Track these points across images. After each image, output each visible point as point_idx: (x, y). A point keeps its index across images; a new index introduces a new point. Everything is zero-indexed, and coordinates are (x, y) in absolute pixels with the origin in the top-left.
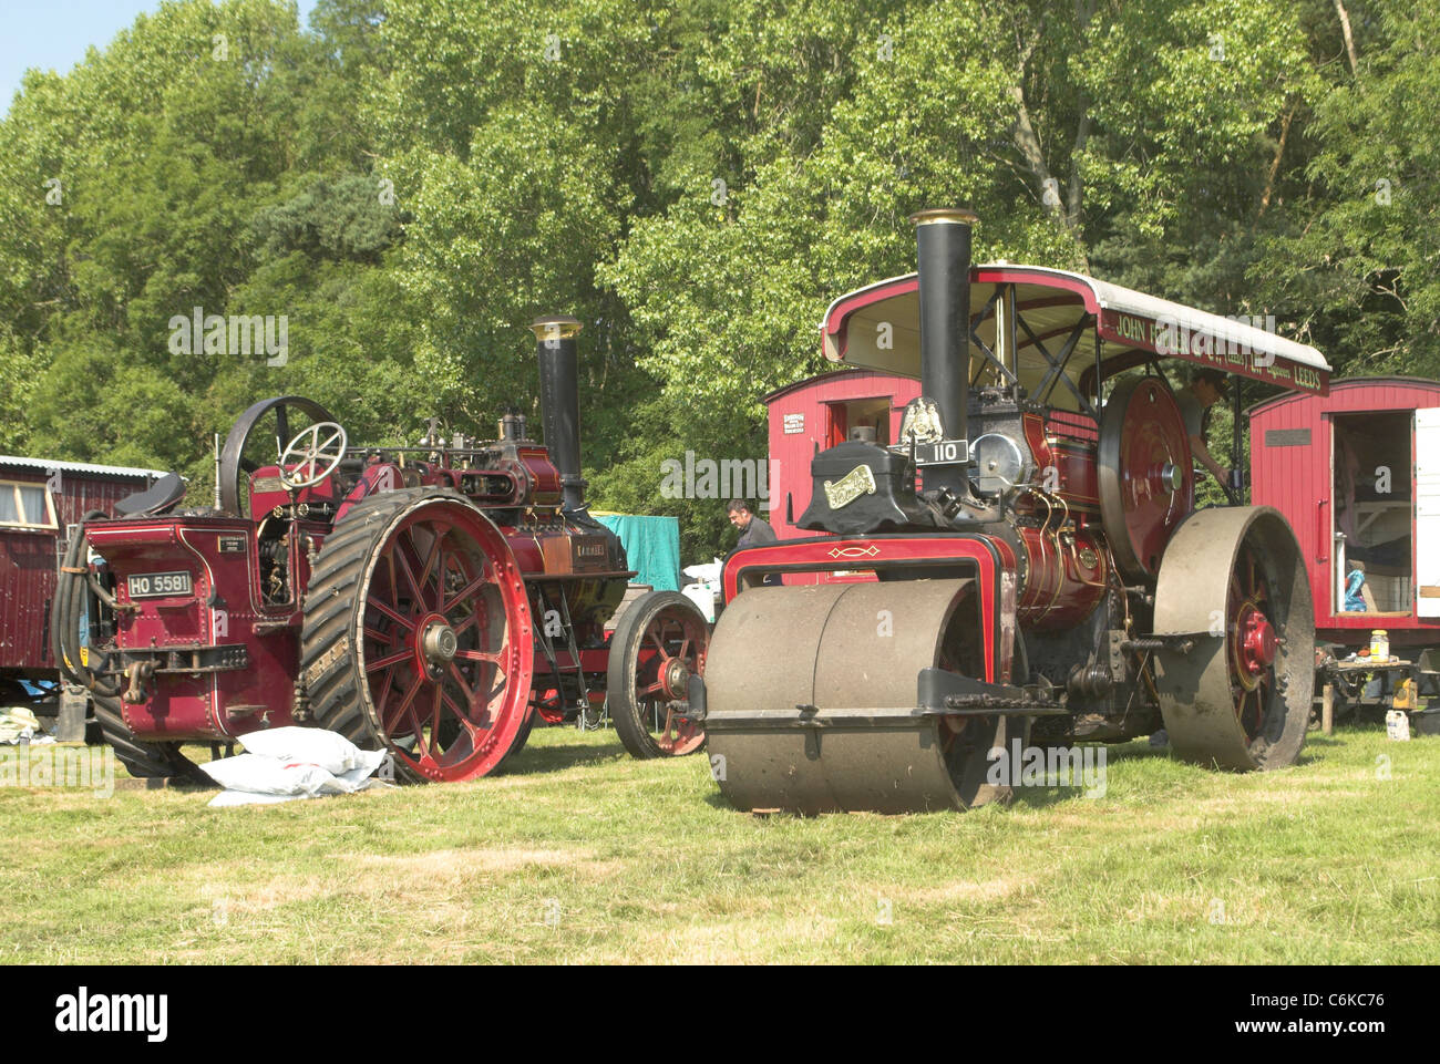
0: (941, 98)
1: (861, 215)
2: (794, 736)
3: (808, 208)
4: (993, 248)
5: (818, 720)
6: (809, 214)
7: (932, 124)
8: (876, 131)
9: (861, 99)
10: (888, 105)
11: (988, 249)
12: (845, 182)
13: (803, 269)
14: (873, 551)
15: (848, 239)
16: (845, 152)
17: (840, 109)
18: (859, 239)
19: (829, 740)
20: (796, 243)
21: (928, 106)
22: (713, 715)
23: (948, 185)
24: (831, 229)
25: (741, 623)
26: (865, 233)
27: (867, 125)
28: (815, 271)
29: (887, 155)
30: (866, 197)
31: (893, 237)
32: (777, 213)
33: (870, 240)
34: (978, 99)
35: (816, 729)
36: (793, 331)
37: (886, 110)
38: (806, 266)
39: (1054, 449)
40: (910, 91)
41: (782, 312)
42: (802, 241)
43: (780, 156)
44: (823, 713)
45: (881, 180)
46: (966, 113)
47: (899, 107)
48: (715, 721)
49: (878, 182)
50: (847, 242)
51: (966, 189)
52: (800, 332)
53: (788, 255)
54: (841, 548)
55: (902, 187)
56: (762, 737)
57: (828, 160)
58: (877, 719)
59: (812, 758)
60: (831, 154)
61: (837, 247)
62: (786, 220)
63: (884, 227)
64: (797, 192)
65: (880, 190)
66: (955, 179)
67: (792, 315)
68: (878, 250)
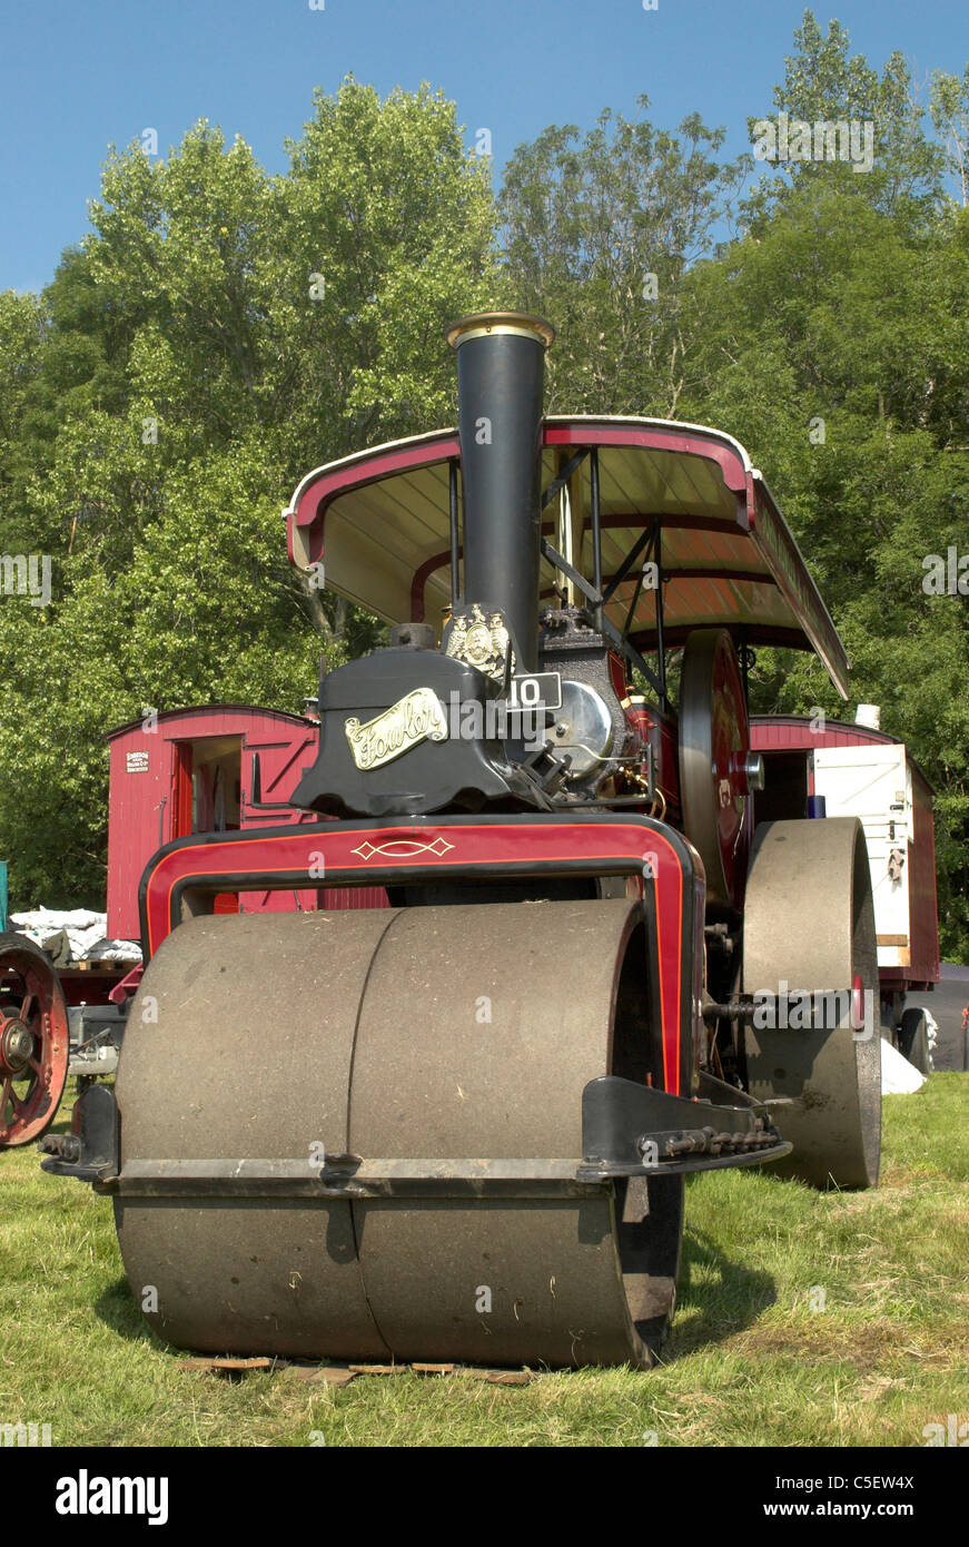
0: (237, 526)
1: (166, 621)
2: (303, 1214)
3: (120, 614)
4: (277, 654)
5: (361, 1183)
6: (120, 620)
7: (228, 548)
8: (182, 549)
9: (169, 523)
10: (192, 529)
11: (272, 653)
12: (154, 591)
13: (114, 666)
14: (440, 847)
15: (155, 641)
16: (153, 566)
17: (150, 531)
18: (164, 640)
19: (380, 1225)
20: (107, 644)
21: (225, 531)
22: (135, 1168)
23: (239, 600)
24: (138, 632)
25: (190, 979)
26: (169, 635)
27: (174, 544)
28: (123, 669)
29: (190, 572)
30: (172, 606)
31: (193, 639)
32: (92, 618)
33: (173, 641)
34: (268, 528)
35: (351, 1202)
36: (104, 717)
37: (189, 534)
38: (116, 663)
39: (641, 712)
40: (212, 520)
41: (94, 700)
42: (112, 645)
43: (95, 574)
44: (373, 1169)
45: (185, 593)
46: (258, 540)
47: (202, 532)
48: (138, 1183)
49: (182, 591)
50: (153, 643)
51: (255, 603)
52: (110, 717)
53: (101, 654)
54: (376, 841)
55: (202, 597)
56: (237, 1214)
57: (140, 572)
58: (493, 1185)
59: (340, 1258)
60: (142, 569)
61: (144, 646)
62: (99, 625)
63: (184, 632)
64: (110, 601)
65: (184, 598)
66: (245, 594)
67: (104, 703)
68: (180, 650)
